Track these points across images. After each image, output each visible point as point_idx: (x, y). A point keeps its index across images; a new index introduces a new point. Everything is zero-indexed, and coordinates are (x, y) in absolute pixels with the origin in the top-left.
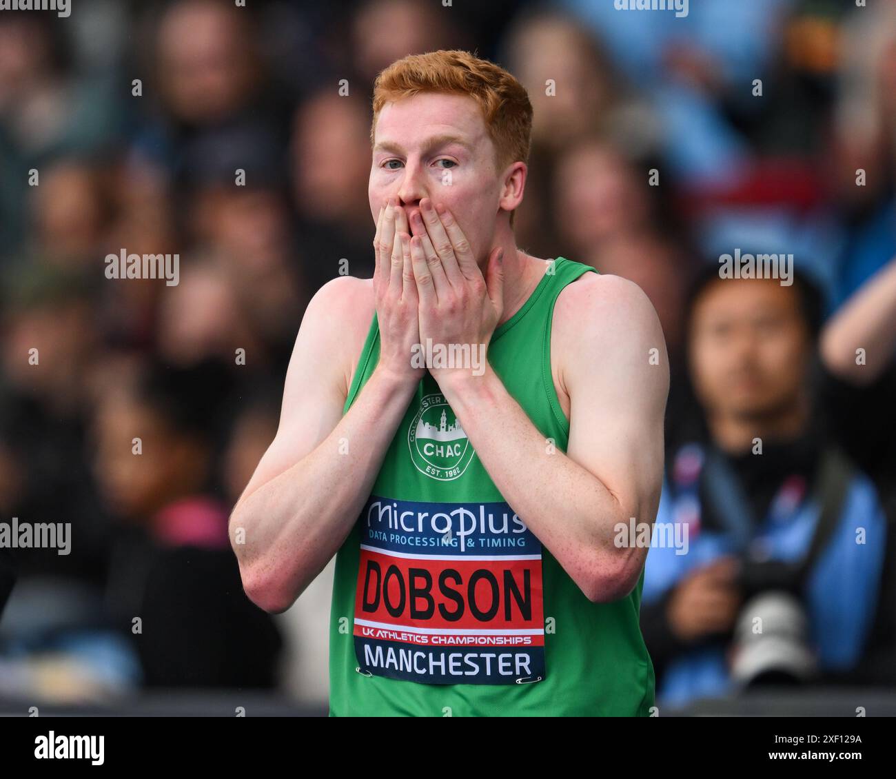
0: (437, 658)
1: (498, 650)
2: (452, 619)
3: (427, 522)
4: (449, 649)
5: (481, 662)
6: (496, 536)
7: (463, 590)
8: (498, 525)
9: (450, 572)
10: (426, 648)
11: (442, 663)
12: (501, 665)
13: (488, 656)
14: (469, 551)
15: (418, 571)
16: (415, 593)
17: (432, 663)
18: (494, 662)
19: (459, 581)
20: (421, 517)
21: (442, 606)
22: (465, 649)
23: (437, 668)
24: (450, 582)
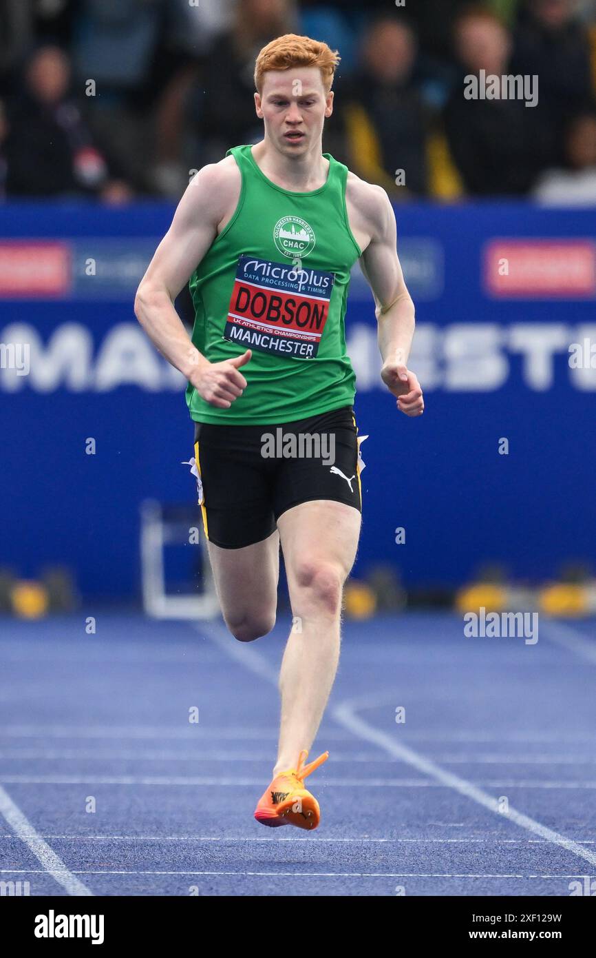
0: (275, 341)
1: (302, 341)
2: (286, 323)
3: (286, 274)
4: (282, 338)
5: (293, 346)
6: (316, 287)
7: (295, 310)
8: (317, 282)
9: (291, 300)
10: (270, 335)
11: (277, 344)
12: (302, 349)
13: (297, 344)
14: (302, 292)
15: (276, 297)
16: (271, 308)
17: (272, 343)
18: (299, 347)
19: (294, 306)
20: (284, 271)
21: (283, 316)
22: (288, 339)
23: (273, 346)
24: (290, 306)
